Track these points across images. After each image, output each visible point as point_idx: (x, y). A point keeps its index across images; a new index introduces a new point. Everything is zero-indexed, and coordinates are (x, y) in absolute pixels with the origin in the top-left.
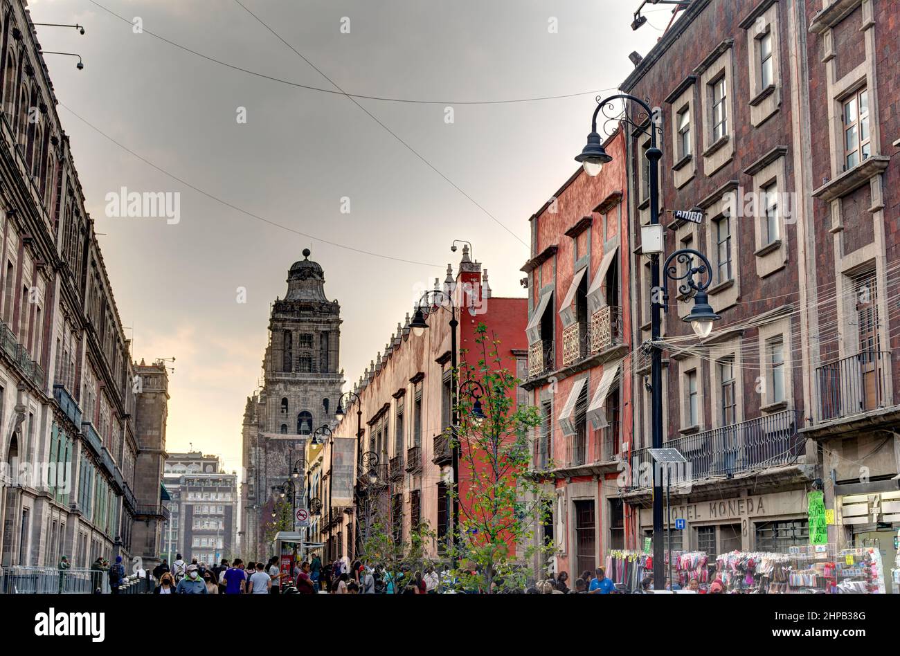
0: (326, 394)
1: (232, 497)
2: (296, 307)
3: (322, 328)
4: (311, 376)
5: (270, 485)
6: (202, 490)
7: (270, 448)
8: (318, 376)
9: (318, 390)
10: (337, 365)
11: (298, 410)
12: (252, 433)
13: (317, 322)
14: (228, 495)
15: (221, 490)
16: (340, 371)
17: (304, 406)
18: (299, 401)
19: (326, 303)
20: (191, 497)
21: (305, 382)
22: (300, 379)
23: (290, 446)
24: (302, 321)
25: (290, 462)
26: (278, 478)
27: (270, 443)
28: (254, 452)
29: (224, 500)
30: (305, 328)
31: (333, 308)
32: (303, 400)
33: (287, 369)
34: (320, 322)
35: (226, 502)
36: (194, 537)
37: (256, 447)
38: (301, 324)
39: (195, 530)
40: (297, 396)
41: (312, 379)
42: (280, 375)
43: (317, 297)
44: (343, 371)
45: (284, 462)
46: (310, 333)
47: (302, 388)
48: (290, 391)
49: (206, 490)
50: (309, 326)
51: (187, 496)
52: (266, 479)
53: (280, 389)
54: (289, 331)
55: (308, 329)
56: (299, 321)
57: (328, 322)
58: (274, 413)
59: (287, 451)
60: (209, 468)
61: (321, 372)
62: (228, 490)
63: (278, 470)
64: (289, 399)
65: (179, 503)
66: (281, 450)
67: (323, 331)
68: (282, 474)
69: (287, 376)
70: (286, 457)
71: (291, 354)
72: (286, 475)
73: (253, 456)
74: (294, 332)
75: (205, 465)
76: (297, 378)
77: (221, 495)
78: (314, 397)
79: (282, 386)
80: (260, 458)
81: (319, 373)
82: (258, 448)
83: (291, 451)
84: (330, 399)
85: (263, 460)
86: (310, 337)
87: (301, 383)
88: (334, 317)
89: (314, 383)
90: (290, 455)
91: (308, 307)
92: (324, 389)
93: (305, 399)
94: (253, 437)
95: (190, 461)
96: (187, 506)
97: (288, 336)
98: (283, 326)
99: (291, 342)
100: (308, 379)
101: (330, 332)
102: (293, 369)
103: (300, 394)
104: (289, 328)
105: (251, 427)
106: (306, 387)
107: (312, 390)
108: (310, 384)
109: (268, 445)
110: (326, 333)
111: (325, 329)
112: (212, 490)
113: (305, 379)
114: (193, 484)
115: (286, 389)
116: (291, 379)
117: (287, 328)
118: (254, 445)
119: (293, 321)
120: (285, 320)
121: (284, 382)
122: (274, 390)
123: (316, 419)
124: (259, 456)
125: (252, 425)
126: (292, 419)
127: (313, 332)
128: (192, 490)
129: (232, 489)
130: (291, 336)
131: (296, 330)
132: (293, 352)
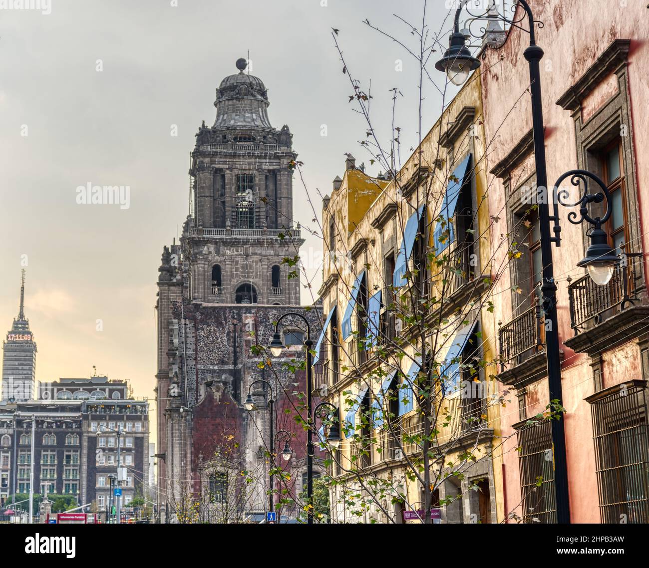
0: (276, 259)
1: (143, 426)
2: (230, 137)
3: (267, 166)
4: (254, 233)
5: (202, 379)
6: (107, 417)
7: (202, 322)
8: (263, 233)
9: (264, 253)
10: (290, 219)
11: (236, 282)
12: (172, 296)
13: (260, 157)
14: (139, 425)
15: (130, 418)
16: (295, 227)
17: (244, 277)
18: (237, 270)
19: (272, 132)
20: (93, 426)
21: (246, 242)
22: (238, 237)
23: (233, 317)
24: (239, 156)
25: (235, 342)
26: (216, 368)
27: (202, 314)
28: (176, 327)
29: (134, 430)
30: (243, 165)
31: (283, 137)
32: (243, 268)
33: (219, 223)
34: (265, 157)
35: (136, 433)
36: (98, 475)
37: (179, 320)
38: (237, 160)
39: (100, 466)
40: (234, 262)
41: (256, 237)
42: (209, 232)
43: (258, 123)
44: (299, 226)
45: (225, 343)
46: (251, 173)
47: (241, 251)
48: (223, 255)
49: (112, 418)
50: (249, 164)
51: (89, 426)
52: (197, 370)
53: (210, 253)
54: (221, 170)
55: (247, 167)
56: (234, 156)
57: (276, 157)
58: (201, 286)
59: (229, 327)
60: (117, 394)
61: (267, 227)
62: (138, 418)
63: (214, 356)
64: (222, 267)
65: (80, 434)
66: (220, 324)
67: (269, 171)
68: (222, 362)
69: (219, 233)
70: (228, 334)
71: (224, 203)
72: (227, 364)
73: (176, 332)
74: (228, 172)
75: (111, 391)
76: (234, 236)
77: (129, 425)
78: (259, 264)
79: (212, 248)
80: (186, 337)
81: (265, 229)
82: (183, 321)
83: (235, 325)
84: (282, 267)
85: (191, 340)
86: (251, 179)
87: (239, 243)
88: (284, 149)
89: (259, 243)
90: (235, 331)
91: (246, 136)
92: (272, 252)
93: (245, 267)
94: (174, 303)
95: (94, 387)
96: (89, 438)
97: (219, 178)
98: (212, 162)
99: (224, 187)
100: (250, 237)
101: (279, 170)
102: (228, 223)
103: (239, 259)
104: (221, 166)
105: (172, 288)
106: (246, 248)
107: (256, 254)
108: (252, 245)
109: (198, 316)
110: (274, 173)
111: (271, 168)
112: (120, 418)
113: (245, 237)
114: (96, 411)
115: (218, 252)
116: (224, 236)
117: (217, 166)
118: (177, 315)
119: (226, 156)
120: (215, 154)
121: (215, 242)
122: (200, 253)
123: (262, 295)
124: (186, 333)
125: (174, 285)
126: (229, 296)
127: (255, 172)
128: (95, 418)
129: (143, 417)
130: (223, 177)
131: (231, 169)
132: (227, 199)
